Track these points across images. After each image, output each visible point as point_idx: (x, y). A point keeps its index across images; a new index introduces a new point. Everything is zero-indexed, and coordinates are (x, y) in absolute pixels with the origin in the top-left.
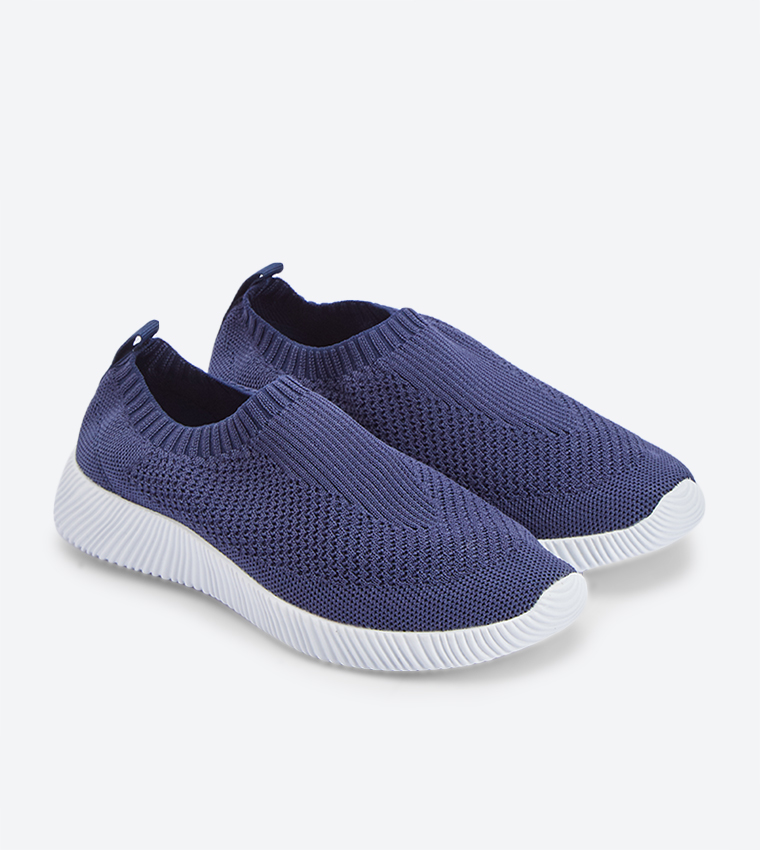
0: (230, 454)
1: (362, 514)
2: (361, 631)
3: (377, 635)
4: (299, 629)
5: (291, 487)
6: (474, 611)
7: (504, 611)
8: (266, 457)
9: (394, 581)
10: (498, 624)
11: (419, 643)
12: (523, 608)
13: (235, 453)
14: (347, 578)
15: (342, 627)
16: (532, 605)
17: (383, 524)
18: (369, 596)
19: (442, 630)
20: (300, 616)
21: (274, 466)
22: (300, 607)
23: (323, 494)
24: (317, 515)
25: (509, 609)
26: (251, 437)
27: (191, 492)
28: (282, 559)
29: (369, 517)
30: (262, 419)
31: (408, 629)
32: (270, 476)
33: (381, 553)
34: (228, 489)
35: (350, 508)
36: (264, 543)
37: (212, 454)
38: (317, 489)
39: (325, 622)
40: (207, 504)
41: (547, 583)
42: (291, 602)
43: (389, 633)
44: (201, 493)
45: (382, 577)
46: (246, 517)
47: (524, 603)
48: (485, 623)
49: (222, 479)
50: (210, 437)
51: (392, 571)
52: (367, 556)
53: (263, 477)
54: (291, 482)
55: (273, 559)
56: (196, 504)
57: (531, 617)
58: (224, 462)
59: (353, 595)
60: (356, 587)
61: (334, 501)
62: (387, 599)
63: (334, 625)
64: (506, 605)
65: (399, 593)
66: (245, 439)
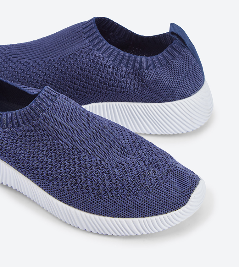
0: (23, 127)
1: (97, 160)
2: (102, 218)
3: (111, 220)
4: (69, 215)
5: (59, 147)
6: (160, 208)
7: (174, 207)
8: (43, 130)
9: (118, 195)
10: (171, 213)
11: (133, 223)
12: (183, 204)
13: (26, 128)
14: (94, 194)
15: (92, 216)
16: (187, 202)
17: (107, 164)
18: (106, 202)
19: (144, 217)
20: (70, 209)
21: (48, 135)
22: (69, 205)
23: (76, 151)
24: (74, 162)
25: (177, 206)
26: (34, 120)
27: (6, 147)
28: (58, 182)
29: (100, 161)
30: (40, 113)
31: (127, 217)
32: (46, 140)
33: (110, 181)
34: (24, 145)
35: (91, 157)
36: (47, 174)
37: (13, 126)
38: (73, 148)
39: (83, 213)
40: (15, 154)
41: (192, 190)
42: (64, 202)
43: (117, 219)
44: (11, 147)
45: (112, 193)
46: (36, 161)
47: (183, 202)
48: (165, 213)
49: (20, 140)
50: (12, 118)
51: (117, 190)
52: (104, 183)
53: (42, 140)
54: (58, 144)
55: (53, 182)
56: (10, 154)
57: (187, 208)
58: (21, 131)
59: (98, 202)
60: (99, 198)
61: (82, 155)
62: (115, 204)
63: (88, 215)
64: (175, 204)
65: (122, 201)
66: (31, 121)
